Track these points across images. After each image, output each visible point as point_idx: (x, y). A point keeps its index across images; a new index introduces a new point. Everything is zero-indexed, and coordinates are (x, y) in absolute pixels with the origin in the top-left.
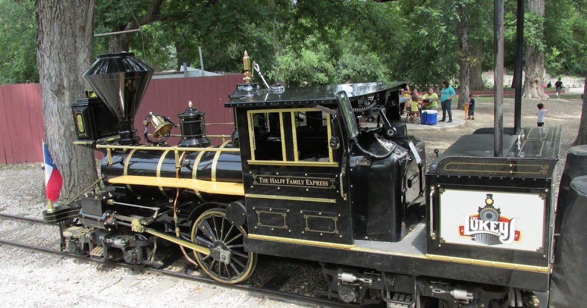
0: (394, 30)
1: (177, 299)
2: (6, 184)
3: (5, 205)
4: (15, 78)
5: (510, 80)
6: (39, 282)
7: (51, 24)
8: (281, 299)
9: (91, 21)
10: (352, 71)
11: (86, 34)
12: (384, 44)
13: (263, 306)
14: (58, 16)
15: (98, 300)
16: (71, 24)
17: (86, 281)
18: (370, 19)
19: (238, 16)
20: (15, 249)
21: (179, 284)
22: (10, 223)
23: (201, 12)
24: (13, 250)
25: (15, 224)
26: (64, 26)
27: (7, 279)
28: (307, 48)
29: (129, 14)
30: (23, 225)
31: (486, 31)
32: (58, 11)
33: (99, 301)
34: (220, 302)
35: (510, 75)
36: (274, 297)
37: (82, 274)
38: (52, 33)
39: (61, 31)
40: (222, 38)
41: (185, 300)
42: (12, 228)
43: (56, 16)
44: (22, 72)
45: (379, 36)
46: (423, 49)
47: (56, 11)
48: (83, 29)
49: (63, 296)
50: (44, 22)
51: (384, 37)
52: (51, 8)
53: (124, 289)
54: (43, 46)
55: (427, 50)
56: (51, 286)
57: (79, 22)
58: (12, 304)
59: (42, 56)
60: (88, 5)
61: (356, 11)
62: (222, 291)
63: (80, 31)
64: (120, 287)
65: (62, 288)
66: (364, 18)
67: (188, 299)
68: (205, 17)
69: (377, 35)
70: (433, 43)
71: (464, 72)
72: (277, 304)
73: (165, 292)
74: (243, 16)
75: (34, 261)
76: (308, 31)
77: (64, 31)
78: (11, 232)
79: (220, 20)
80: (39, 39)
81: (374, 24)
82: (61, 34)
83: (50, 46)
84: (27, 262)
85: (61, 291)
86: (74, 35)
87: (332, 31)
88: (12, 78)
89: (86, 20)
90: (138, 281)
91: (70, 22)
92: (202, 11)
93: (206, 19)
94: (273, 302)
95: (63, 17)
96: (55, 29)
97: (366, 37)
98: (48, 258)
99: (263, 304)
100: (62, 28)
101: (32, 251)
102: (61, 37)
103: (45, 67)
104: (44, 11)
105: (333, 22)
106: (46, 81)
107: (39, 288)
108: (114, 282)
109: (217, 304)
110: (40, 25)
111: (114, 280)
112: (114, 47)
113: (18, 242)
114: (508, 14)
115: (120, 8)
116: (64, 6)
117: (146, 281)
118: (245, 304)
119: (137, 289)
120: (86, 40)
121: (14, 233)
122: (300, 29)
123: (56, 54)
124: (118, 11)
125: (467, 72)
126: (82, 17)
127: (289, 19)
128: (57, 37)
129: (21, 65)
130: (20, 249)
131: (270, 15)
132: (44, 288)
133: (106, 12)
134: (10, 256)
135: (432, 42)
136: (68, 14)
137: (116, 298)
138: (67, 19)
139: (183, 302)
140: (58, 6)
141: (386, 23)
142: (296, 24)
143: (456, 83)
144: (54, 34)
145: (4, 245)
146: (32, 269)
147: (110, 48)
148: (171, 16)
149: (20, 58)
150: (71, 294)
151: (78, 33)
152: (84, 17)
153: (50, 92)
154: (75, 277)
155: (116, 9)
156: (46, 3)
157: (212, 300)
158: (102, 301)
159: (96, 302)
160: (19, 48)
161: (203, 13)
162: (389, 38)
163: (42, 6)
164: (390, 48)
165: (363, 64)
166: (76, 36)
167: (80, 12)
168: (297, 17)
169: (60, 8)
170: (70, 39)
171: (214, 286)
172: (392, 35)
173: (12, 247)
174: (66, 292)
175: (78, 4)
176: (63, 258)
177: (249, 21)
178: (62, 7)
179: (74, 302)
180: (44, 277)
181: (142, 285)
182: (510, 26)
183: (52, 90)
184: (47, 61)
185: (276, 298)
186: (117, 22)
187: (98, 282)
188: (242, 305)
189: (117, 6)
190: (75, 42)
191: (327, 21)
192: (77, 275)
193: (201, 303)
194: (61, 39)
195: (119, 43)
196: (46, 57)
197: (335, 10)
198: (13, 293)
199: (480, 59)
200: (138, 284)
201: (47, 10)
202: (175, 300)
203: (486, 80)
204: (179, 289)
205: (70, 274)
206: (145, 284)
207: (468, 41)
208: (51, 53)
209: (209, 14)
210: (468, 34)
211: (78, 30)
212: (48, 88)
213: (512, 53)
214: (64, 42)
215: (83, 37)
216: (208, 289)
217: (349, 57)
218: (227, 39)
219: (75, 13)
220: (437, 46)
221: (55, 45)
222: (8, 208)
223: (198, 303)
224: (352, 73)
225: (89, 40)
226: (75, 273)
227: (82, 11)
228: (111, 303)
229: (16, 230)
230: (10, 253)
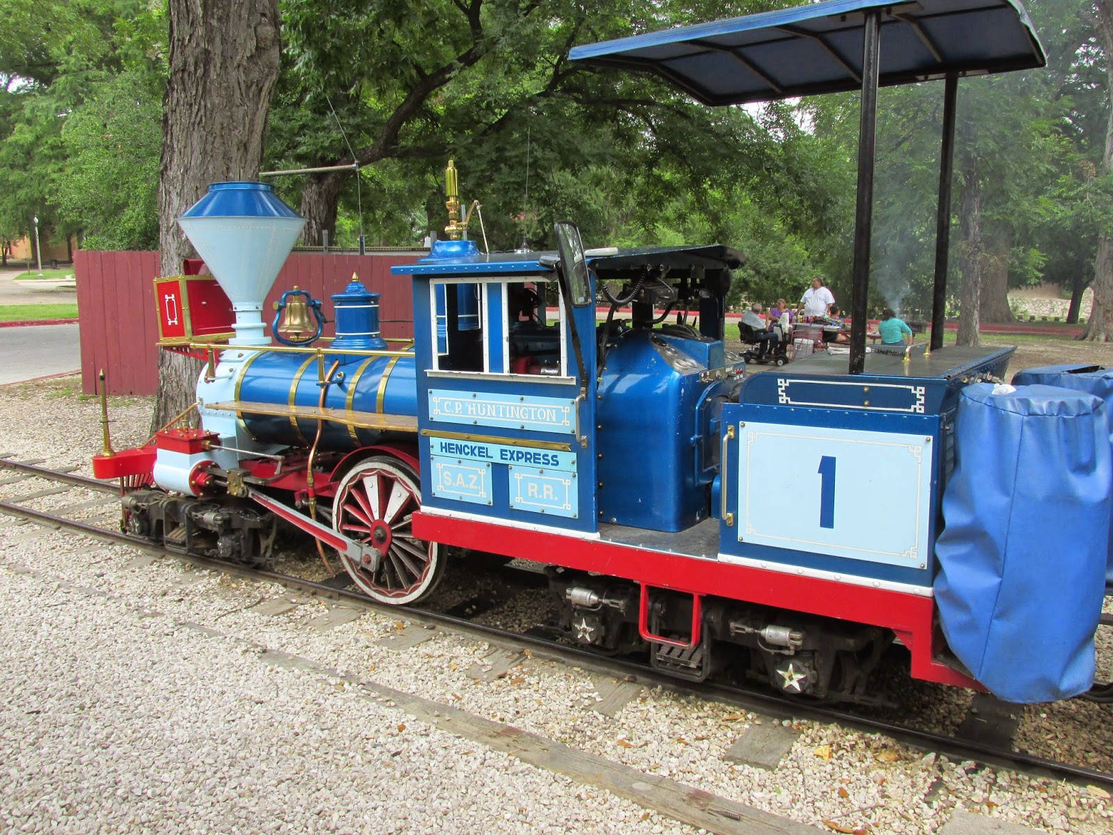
0: (834, 194)
1: (357, 641)
2: (89, 428)
3: (80, 463)
4: (126, 241)
5: (1065, 309)
6: (110, 594)
7: (189, 135)
8: (556, 657)
9: (260, 134)
10: (752, 272)
11: (249, 157)
12: (814, 220)
13: (519, 667)
14: (201, 120)
15: (211, 631)
16: (222, 136)
17: (196, 599)
18: (789, 171)
19: (539, 154)
20: (82, 535)
21: (366, 617)
22: (82, 492)
23: (472, 143)
24: (78, 538)
25: (91, 494)
26: (210, 139)
27: (55, 585)
28: (667, 220)
29: (340, 141)
30: (103, 497)
31: (1018, 205)
32: (202, 111)
33: (212, 634)
34: (437, 653)
35: (1067, 298)
36: (543, 654)
37: (191, 587)
38: (189, 150)
39: (204, 149)
40: (507, 193)
41: (371, 645)
42: (83, 501)
43: (198, 119)
44: (138, 229)
45: (806, 204)
46: (893, 238)
47: (199, 110)
48: (245, 146)
49: (147, 621)
50: (176, 129)
51: (815, 208)
52: (191, 105)
53: (263, 618)
54: (171, 173)
55: (901, 240)
56: (131, 602)
57: (238, 134)
58: (54, 625)
59: (168, 193)
60: (257, 104)
61: (763, 153)
62: (445, 635)
63: (238, 149)
64: (257, 614)
65: (151, 606)
66: (778, 169)
67: (377, 643)
68: (478, 152)
69: (801, 202)
70: (915, 229)
71: (971, 284)
72: (546, 667)
73: (337, 628)
74: (549, 154)
75: (110, 559)
76: (671, 190)
77: (209, 147)
78: (81, 506)
79: (505, 160)
80: (164, 162)
81: (797, 179)
82: (204, 153)
83: (183, 175)
84: (98, 559)
85: (147, 611)
86: (227, 157)
87: (716, 194)
88: (121, 240)
89: (251, 132)
90: (289, 606)
91: (221, 132)
92: (474, 142)
93: (479, 156)
94: (540, 661)
95: (210, 122)
96: (195, 143)
97: (781, 205)
98: (137, 556)
99: (521, 663)
100: (206, 142)
101: (110, 541)
102: (204, 158)
103: (172, 213)
104: (178, 111)
105: (719, 175)
106: (170, 238)
107: (109, 603)
108: (248, 604)
109: (430, 656)
110: (169, 136)
111: (248, 600)
112: (312, 202)
113: (89, 524)
114: (1064, 176)
115: (324, 128)
116: (213, 104)
117: (307, 607)
118: (485, 661)
119: (286, 620)
120: (247, 169)
121: (86, 509)
122: (656, 186)
123: (192, 189)
124: (320, 134)
125: (976, 283)
126: (244, 124)
127: (636, 166)
128: (196, 159)
129: (137, 218)
130: (90, 537)
131: (599, 154)
132: (117, 604)
133: (298, 134)
134: (69, 547)
135: (912, 227)
136: (218, 119)
137: (244, 632)
138: (217, 127)
139: (367, 647)
140: (203, 103)
141: (820, 179)
142: (648, 176)
143: (956, 307)
144: (192, 152)
145: (63, 528)
146: (104, 571)
147: (303, 204)
148: (418, 149)
149: (137, 204)
150: (163, 618)
151: (235, 154)
152: (247, 125)
153: (176, 259)
154: (178, 591)
155: (317, 130)
156: (183, 95)
157: (423, 650)
158: (217, 634)
159: (205, 634)
160: (136, 188)
161: (474, 146)
162: (824, 209)
163: (175, 101)
164: (825, 229)
165: (776, 262)
166: (230, 159)
167: (241, 116)
168: (651, 163)
169: (205, 106)
170: (220, 162)
171: (431, 624)
172: (831, 202)
173: (75, 531)
174: (155, 614)
175: (238, 101)
176: (162, 557)
177: (560, 164)
178: (209, 105)
179: (166, 632)
180: (122, 586)
181: (299, 614)
182: (1066, 199)
183: (179, 255)
184: (176, 201)
185: (546, 654)
186: (316, 154)
187: (218, 602)
188: (479, 662)
189: (319, 126)
190: (228, 169)
191: (708, 172)
192: (181, 587)
193: (401, 652)
194: (202, 162)
195: (320, 194)
196: (174, 196)
197: (723, 151)
198: (59, 607)
199: (1002, 260)
200: (290, 610)
201: (183, 109)
202: (353, 644)
203: (1017, 307)
204: (366, 626)
205: (170, 585)
206: (302, 613)
207: (981, 225)
208: (183, 187)
209: (486, 147)
210: (980, 209)
211: (236, 147)
212: (173, 252)
213: (1071, 254)
214: (207, 168)
215: (243, 161)
216: (419, 629)
217: (749, 247)
218: (516, 195)
219: (231, 117)
220: (923, 235)
221: (191, 173)
222: (84, 468)
223: (396, 652)
224: (754, 276)
225: (253, 167)
226: (180, 583)
227: (245, 115)
228: (233, 639)
229: (89, 504)
230: (71, 542)
